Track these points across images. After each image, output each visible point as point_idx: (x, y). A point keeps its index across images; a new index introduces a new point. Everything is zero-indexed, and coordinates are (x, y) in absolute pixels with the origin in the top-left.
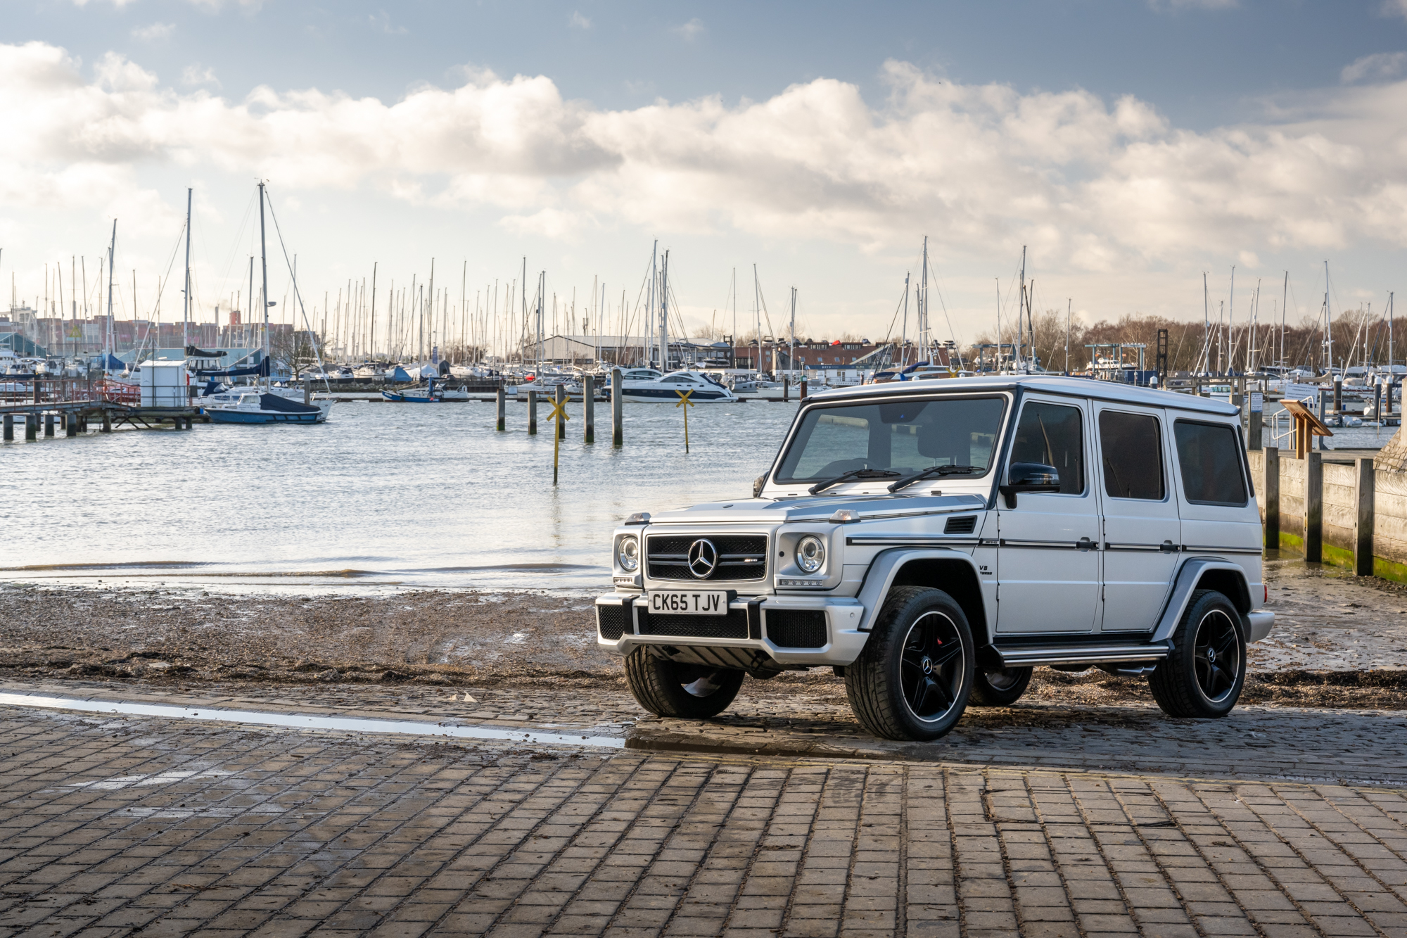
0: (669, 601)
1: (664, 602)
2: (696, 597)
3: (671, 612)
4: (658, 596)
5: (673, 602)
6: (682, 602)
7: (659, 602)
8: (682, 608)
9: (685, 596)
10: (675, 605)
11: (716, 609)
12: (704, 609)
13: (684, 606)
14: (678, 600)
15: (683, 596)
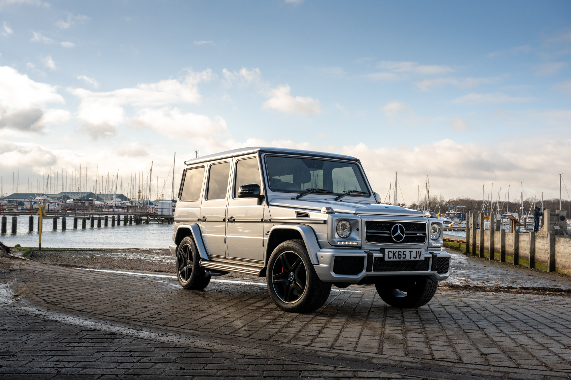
0: (396, 254)
1: (394, 254)
2: (411, 252)
3: (398, 259)
4: (391, 252)
5: (399, 255)
6: (403, 254)
7: (391, 255)
8: (403, 258)
9: (405, 252)
10: (400, 256)
11: (420, 258)
12: (414, 258)
13: (404, 256)
14: (402, 254)
15: (404, 252)
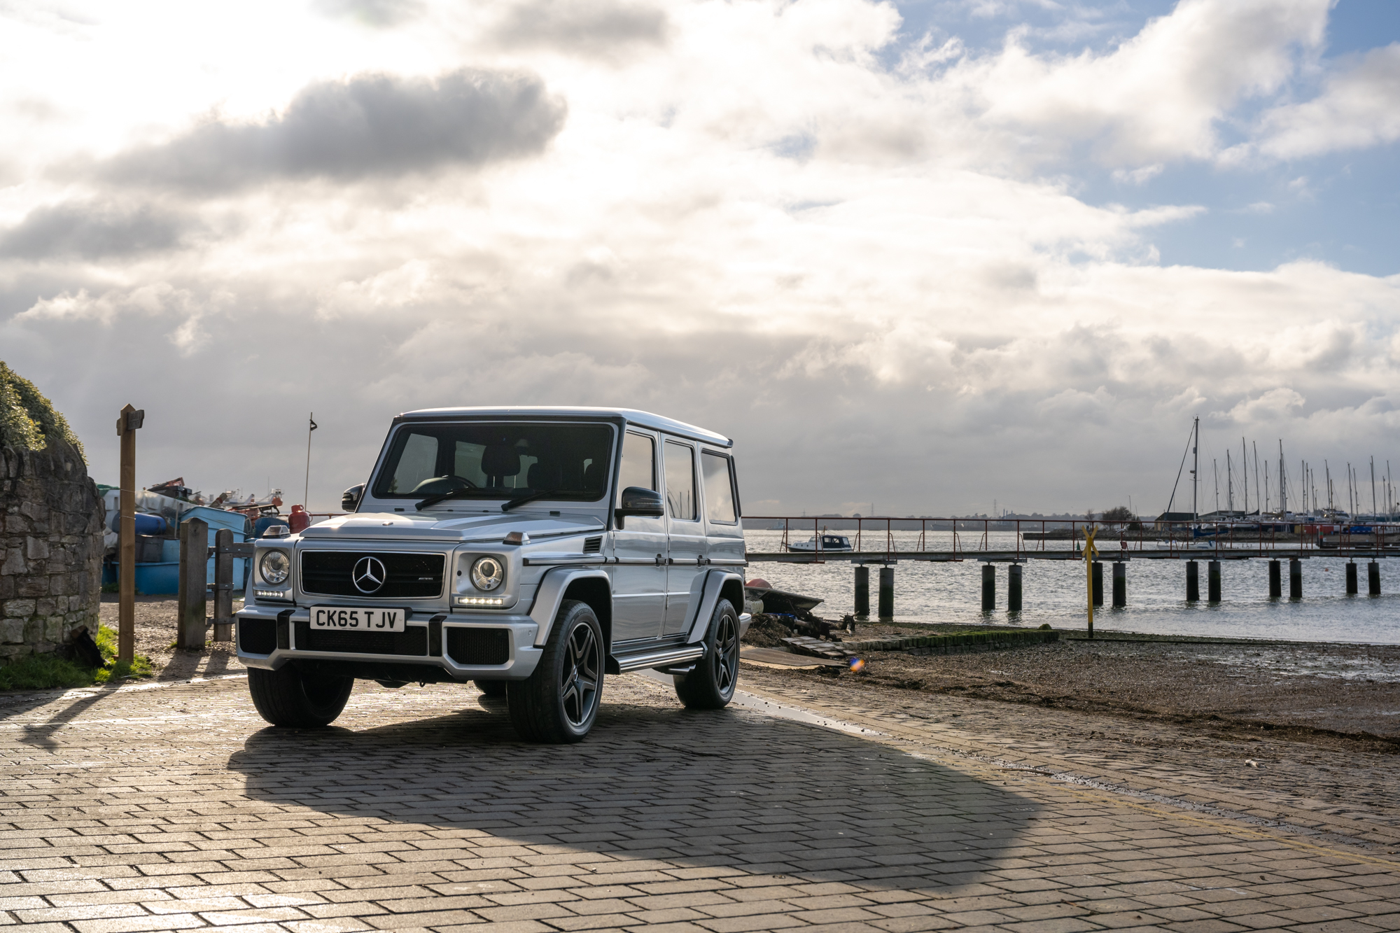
0: (336, 618)
1: (330, 618)
2: (369, 614)
3: (338, 628)
5: (340, 619)
6: (351, 618)
7: (323, 618)
8: (352, 625)
9: (356, 613)
10: (343, 622)
11: (392, 626)
12: (377, 626)
13: (354, 622)
14: (347, 617)
15: (353, 613)
